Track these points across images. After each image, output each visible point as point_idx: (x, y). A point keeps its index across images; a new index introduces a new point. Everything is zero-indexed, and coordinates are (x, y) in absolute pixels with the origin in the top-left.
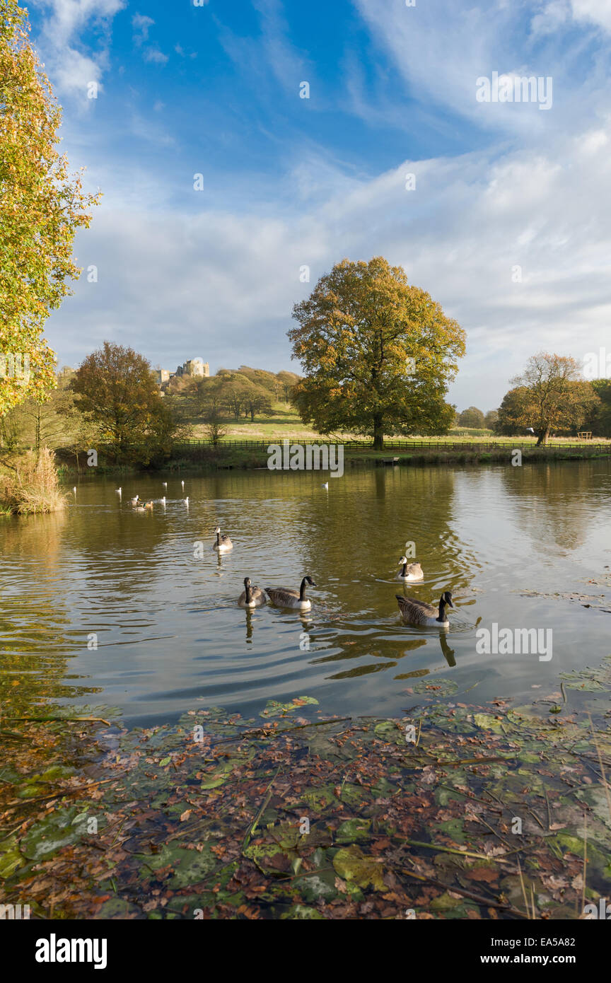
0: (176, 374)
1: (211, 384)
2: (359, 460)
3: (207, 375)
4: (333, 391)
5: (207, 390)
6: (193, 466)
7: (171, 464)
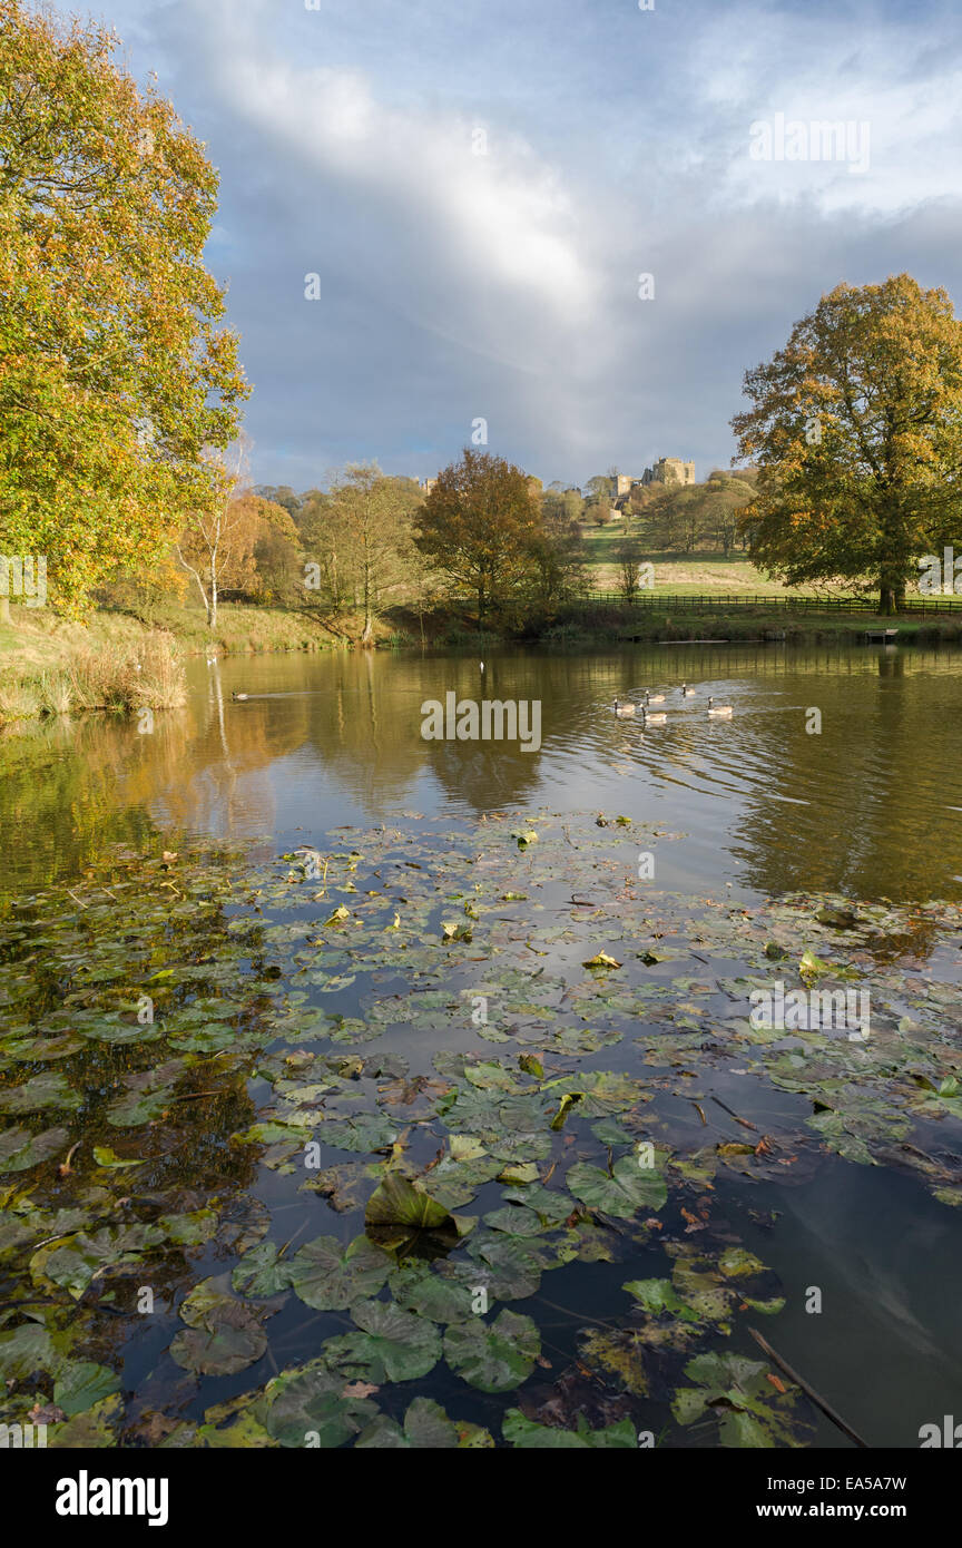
0: (641, 481)
1: (687, 497)
2: (831, 631)
3: (691, 481)
4: (796, 516)
5: (680, 507)
6: (583, 636)
7: (552, 633)
